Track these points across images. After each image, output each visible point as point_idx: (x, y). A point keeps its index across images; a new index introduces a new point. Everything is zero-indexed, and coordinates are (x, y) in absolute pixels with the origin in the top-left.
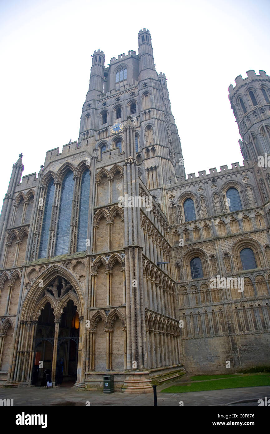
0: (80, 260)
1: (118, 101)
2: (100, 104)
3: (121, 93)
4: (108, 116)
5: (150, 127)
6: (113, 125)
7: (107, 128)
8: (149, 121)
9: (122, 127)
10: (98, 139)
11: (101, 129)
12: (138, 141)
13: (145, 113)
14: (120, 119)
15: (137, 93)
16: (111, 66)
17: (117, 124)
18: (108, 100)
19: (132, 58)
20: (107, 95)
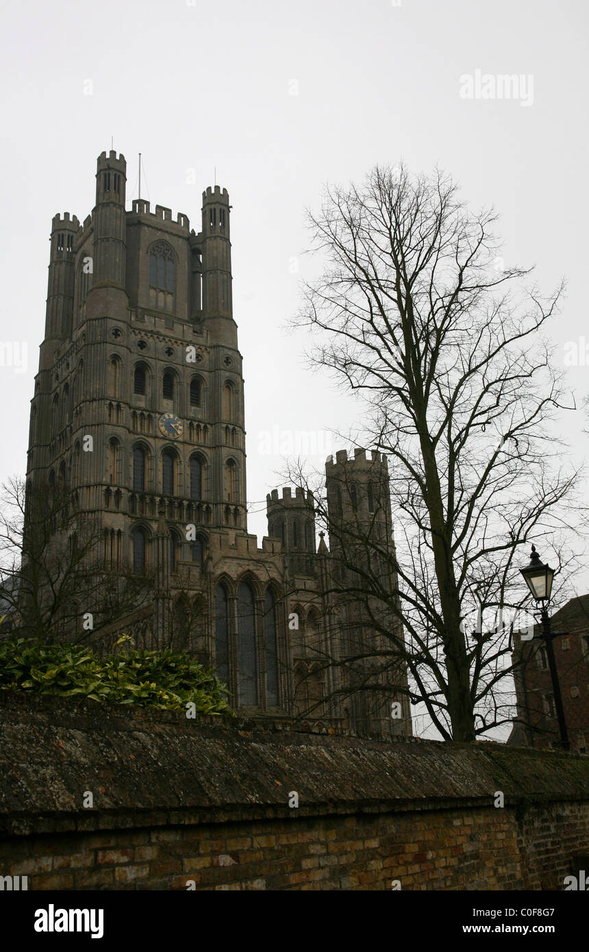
1: (169, 355)
2: (135, 338)
3: (179, 342)
4: (148, 381)
5: (231, 462)
6: (163, 414)
7: (152, 414)
8: (232, 450)
9: (181, 428)
10: (132, 429)
11: (139, 408)
12: (201, 473)
13: (227, 428)
14: (170, 403)
15: (208, 362)
16: (140, 223)
17: (172, 416)
18: (151, 340)
19: (187, 243)
20: (149, 323)
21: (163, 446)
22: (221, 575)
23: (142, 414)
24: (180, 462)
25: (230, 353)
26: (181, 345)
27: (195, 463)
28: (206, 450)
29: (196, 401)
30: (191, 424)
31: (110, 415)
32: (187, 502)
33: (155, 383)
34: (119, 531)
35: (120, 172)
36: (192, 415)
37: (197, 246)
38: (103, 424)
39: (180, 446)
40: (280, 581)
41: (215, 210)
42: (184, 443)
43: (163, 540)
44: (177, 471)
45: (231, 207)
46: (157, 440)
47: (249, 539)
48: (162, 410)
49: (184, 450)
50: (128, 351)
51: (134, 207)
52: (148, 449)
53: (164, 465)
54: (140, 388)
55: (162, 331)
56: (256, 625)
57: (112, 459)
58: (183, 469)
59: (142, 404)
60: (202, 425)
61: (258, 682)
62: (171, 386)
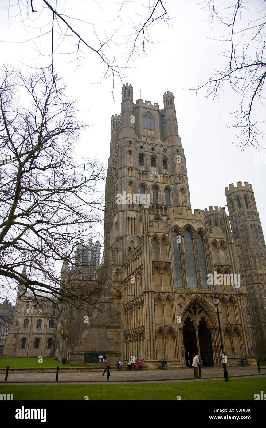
0: (212, 295)
1: (153, 151)
2: (138, 145)
3: (157, 145)
4: (145, 160)
5: (182, 190)
6: (151, 172)
7: (147, 172)
8: (182, 185)
9: (160, 178)
10: (138, 178)
11: (141, 171)
12: (170, 195)
13: (179, 176)
14: (155, 168)
15: (169, 152)
16: (139, 107)
17: (155, 173)
18: (145, 145)
19: (158, 112)
20: (144, 139)
21: (153, 184)
22: (174, 226)
23: (143, 173)
24: (160, 190)
25: (178, 148)
26: (158, 147)
27: (167, 191)
28: (171, 186)
29: (165, 167)
30: (164, 176)
31: (129, 173)
32: (164, 206)
33: (148, 161)
34: (134, 218)
35: (130, 90)
36: (164, 173)
37: (163, 114)
38: (126, 176)
39: (160, 184)
40: (204, 229)
41: (168, 99)
42: (161, 183)
43: (145, 210)
44: (159, 194)
45: (174, 98)
46: (149, 182)
47: (188, 210)
48: (151, 171)
49: (161, 186)
50: (135, 149)
51: (137, 102)
52: (146, 186)
53: (153, 193)
54: (141, 163)
55: (149, 142)
56: (194, 250)
57: (131, 190)
58: (162, 194)
59: (143, 169)
60: (169, 176)
61: (197, 277)
62: (155, 162)
